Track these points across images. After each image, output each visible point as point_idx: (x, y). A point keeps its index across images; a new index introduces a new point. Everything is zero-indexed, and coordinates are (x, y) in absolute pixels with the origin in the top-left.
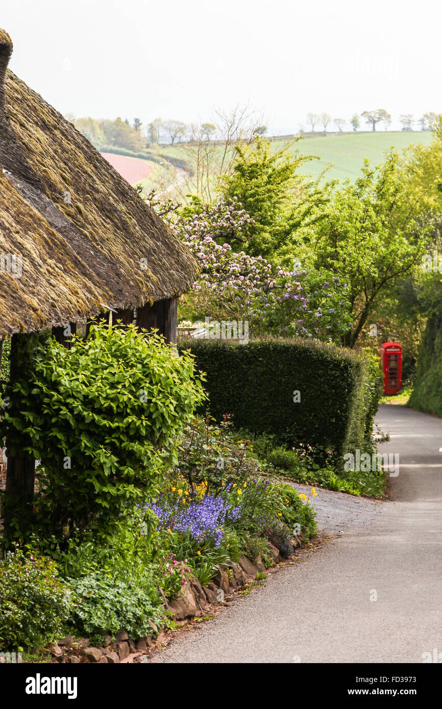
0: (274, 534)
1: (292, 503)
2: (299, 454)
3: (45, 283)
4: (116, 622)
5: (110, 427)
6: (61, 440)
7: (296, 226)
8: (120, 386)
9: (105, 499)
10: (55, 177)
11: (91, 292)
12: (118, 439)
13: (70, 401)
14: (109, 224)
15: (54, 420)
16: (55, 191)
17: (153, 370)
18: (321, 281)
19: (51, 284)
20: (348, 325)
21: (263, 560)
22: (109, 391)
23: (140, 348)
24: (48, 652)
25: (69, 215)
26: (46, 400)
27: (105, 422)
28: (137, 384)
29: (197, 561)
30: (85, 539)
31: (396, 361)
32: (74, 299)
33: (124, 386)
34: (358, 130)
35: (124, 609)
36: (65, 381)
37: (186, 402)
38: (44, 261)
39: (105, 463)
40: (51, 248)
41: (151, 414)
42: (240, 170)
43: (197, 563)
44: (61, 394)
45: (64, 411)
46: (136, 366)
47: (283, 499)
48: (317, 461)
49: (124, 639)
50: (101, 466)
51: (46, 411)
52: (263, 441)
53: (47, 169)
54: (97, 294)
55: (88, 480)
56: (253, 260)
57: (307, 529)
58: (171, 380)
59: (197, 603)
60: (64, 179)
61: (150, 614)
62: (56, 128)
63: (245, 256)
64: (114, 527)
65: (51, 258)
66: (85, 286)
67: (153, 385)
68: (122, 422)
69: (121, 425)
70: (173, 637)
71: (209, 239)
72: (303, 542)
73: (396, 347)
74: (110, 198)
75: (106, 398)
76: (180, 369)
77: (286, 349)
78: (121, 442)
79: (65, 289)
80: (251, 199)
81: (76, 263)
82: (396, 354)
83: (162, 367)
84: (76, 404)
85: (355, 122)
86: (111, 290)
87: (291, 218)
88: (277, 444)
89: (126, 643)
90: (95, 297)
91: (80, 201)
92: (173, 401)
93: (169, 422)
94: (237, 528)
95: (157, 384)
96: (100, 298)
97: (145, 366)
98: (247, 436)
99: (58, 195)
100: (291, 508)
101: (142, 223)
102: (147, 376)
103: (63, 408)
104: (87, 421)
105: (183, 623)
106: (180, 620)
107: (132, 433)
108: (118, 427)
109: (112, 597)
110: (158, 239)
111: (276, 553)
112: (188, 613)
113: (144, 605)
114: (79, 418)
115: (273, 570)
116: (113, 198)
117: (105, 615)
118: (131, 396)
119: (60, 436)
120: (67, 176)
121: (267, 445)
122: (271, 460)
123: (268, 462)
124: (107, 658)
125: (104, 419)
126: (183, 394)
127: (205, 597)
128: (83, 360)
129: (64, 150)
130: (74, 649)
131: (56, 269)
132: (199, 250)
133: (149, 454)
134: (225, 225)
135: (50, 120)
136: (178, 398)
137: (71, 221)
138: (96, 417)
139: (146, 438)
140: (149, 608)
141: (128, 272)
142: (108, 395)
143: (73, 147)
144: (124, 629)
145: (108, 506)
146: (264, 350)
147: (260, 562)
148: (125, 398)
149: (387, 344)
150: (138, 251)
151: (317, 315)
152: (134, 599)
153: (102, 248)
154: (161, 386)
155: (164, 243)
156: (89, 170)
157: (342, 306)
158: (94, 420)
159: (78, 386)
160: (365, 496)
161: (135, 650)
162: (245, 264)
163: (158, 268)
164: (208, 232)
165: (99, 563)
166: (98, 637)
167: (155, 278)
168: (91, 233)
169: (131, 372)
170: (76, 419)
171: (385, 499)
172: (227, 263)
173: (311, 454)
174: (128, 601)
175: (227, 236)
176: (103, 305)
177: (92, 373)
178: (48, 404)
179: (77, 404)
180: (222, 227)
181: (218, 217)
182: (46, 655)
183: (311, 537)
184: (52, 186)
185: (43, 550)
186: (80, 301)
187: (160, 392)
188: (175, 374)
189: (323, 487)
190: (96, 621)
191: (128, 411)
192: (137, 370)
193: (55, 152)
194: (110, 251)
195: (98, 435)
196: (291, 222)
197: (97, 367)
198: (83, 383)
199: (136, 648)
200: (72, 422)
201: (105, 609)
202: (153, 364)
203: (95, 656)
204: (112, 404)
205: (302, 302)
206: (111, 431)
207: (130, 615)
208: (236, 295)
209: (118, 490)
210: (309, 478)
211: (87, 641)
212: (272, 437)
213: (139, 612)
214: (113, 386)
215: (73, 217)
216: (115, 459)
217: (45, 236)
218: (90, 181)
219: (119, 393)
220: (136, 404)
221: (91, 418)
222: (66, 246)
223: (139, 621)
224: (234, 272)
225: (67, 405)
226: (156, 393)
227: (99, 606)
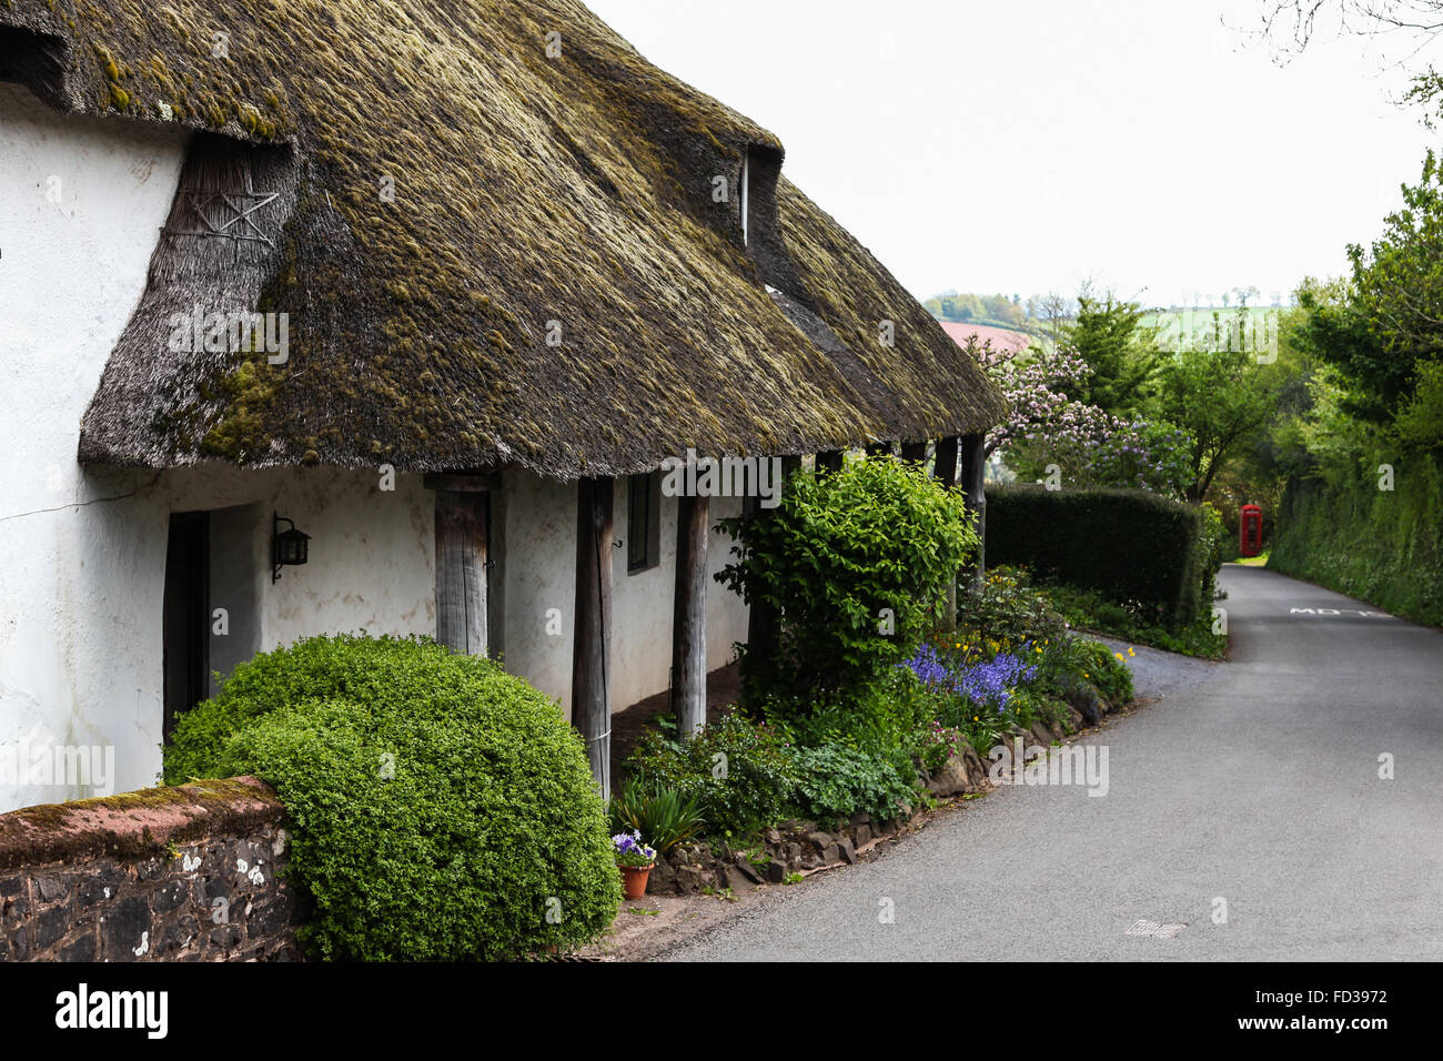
0: (1079, 697)
1: (1105, 663)
2: (1128, 612)
3: (792, 406)
4: (850, 802)
5: (860, 571)
6: (803, 587)
7: (1141, 378)
8: (872, 526)
9: (855, 657)
10: (834, 298)
11: (854, 419)
12: (870, 586)
13: (813, 541)
14: (896, 352)
15: (795, 564)
16: (832, 313)
17: (912, 508)
18: (1162, 434)
19: (800, 408)
20: (1190, 480)
21: (1063, 726)
22: (859, 531)
23: (898, 482)
24: (761, 838)
25: (846, 340)
26: (788, 540)
27: (854, 566)
28: (892, 523)
29: (975, 728)
30: (831, 701)
31: (1255, 523)
32: (827, 427)
33: (877, 526)
34: (1228, 305)
35: (862, 786)
36: (810, 519)
37: (951, 545)
38: (797, 384)
39: (853, 614)
40: (810, 371)
41: (909, 558)
42: (1083, 322)
43: (975, 731)
44: (804, 534)
45: (808, 553)
46: (892, 503)
47: (1095, 658)
48: (1147, 618)
49: (863, 821)
50: (849, 617)
51: (787, 553)
52: (1090, 597)
53: (825, 290)
54: (862, 423)
55: (835, 633)
56: (1089, 410)
57: (1122, 693)
58: (932, 520)
59: (969, 777)
60: (847, 302)
61: (897, 792)
62: (845, 251)
63: (1080, 406)
64: (866, 689)
65: (808, 379)
66: (848, 414)
67: (911, 524)
68: (874, 567)
69: (872, 570)
70: (932, 817)
71: (1043, 387)
72: (1115, 706)
73: (1256, 510)
74: (904, 327)
75: (857, 539)
76: (945, 507)
77: (1115, 500)
78: (874, 590)
79: (817, 414)
80: (1093, 351)
81: (843, 389)
82: (1255, 516)
83: (923, 504)
84: (821, 545)
85: (1225, 298)
86: (884, 420)
87: (1136, 370)
88: (1105, 600)
89: (867, 826)
90: (860, 427)
91: (863, 327)
92: (933, 543)
93: (930, 567)
94: (1031, 691)
95: (915, 523)
96: (866, 428)
97: (904, 502)
98: (1074, 591)
99: (836, 319)
100: (1103, 670)
101: (941, 355)
102: (904, 515)
103: (807, 549)
104: (833, 565)
105: (946, 801)
106: (945, 797)
107: (885, 580)
108: (870, 572)
109: (848, 772)
110: (959, 374)
111: (1079, 718)
112: (955, 789)
113: (890, 782)
114: (825, 561)
115: (1074, 737)
116: (907, 326)
117: (838, 793)
118: (884, 537)
119: (803, 582)
120: (851, 299)
121: (1095, 601)
122: (1099, 617)
123: (1095, 619)
124: (839, 845)
125: (853, 562)
126: (946, 535)
127: (982, 769)
128: (832, 494)
129: (851, 274)
130: (796, 834)
131: (811, 392)
132: (1031, 399)
133: (906, 604)
134: (1062, 374)
135: (841, 242)
136: (941, 541)
137: (848, 345)
138: (843, 561)
139: (903, 585)
140: (897, 785)
141: (913, 405)
142: (858, 535)
143: (865, 271)
144: (860, 810)
145: (857, 664)
146: (1093, 500)
147: (1057, 729)
148: (878, 540)
149: (1247, 507)
150: (930, 383)
151: (1158, 469)
152: (877, 775)
153: (883, 377)
154: (920, 526)
155: (967, 379)
156: (881, 297)
157: (1184, 459)
158: (842, 564)
159: (824, 524)
160: (1198, 657)
161: (879, 834)
162: (1080, 414)
163: (954, 403)
164: (1044, 382)
165: (842, 730)
166: (828, 819)
167: (947, 413)
168: (870, 360)
169: (886, 509)
170: (822, 563)
171: (1220, 660)
172: (1062, 413)
173: (1141, 611)
174: (868, 776)
175: (1063, 386)
176: (869, 436)
177: (841, 510)
178: (789, 545)
179: (823, 547)
180: (1059, 378)
181: (1056, 367)
182: (760, 841)
183: (1126, 701)
184: (829, 309)
185: (784, 713)
186: (837, 429)
187: (919, 533)
188: (938, 513)
189: (1153, 647)
190: (825, 801)
191: (882, 554)
192: (894, 508)
193: (841, 274)
194: (892, 380)
195: (847, 581)
196: (1135, 375)
197: (849, 503)
198: (830, 520)
199: (881, 831)
200: (816, 566)
201: (838, 786)
202: (913, 501)
203: (822, 843)
204: (863, 546)
205: (1142, 455)
206: (861, 577)
207: (870, 794)
208: (1075, 448)
209: (869, 646)
210: (1138, 636)
211: (813, 824)
212: (1100, 592)
213: (882, 791)
214: (865, 525)
215: (851, 342)
216: (864, 609)
217: (805, 357)
218: (880, 307)
219: (871, 533)
220: (890, 546)
221: (838, 562)
222: (832, 370)
223: (882, 800)
224: (1067, 422)
225: (812, 547)
226: (914, 534)
227: (830, 782)
